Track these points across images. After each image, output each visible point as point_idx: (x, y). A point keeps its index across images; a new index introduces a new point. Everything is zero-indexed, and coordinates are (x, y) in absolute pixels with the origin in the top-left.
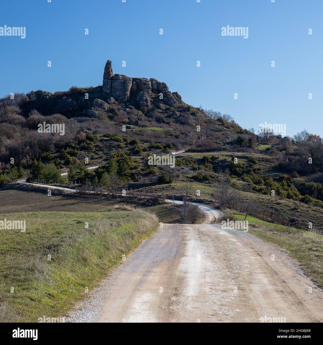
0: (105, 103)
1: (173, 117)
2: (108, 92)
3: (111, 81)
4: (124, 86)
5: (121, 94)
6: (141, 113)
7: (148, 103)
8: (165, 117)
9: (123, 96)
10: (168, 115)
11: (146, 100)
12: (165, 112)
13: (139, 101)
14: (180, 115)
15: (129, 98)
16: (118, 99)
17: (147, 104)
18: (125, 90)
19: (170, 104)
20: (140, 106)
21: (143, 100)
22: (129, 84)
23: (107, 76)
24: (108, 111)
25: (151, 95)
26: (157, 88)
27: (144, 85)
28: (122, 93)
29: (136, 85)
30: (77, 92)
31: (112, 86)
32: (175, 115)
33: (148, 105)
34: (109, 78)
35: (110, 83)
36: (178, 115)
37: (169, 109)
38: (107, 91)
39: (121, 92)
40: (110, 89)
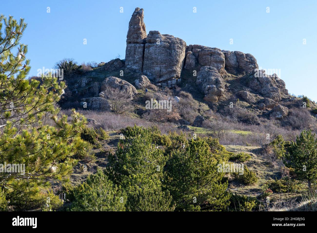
0: (128, 85)
1: (275, 116)
2: (136, 68)
3: (142, 45)
4: (170, 54)
5: (164, 70)
6: (206, 107)
7: (221, 87)
8: (259, 116)
9: (166, 74)
10: (263, 113)
11: (217, 82)
12: (257, 108)
13: (201, 84)
14: (290, 113)
15: (179, 80)
16: (158, 80)
17: (218, 89)
18: (172, 62)
19: (265, 92)
20: (204, 94)
21: (209, 82)
22: (179, 50)
23: (133, 38)
24: (136, 101)
25: (226, 77)
26: (236, 65)
27: (211, 56)
28: (166, 68)
29: (194, 57)
30: (73, 70)
31: (145, 55)
32: (278, 113)
33: (221, 91)
34: (139, 40)
35: (141, 50)
36: (286, 114)
37: (264, 101)
38: (134, 67)
39: (164, 65)
40: (141, 63)
